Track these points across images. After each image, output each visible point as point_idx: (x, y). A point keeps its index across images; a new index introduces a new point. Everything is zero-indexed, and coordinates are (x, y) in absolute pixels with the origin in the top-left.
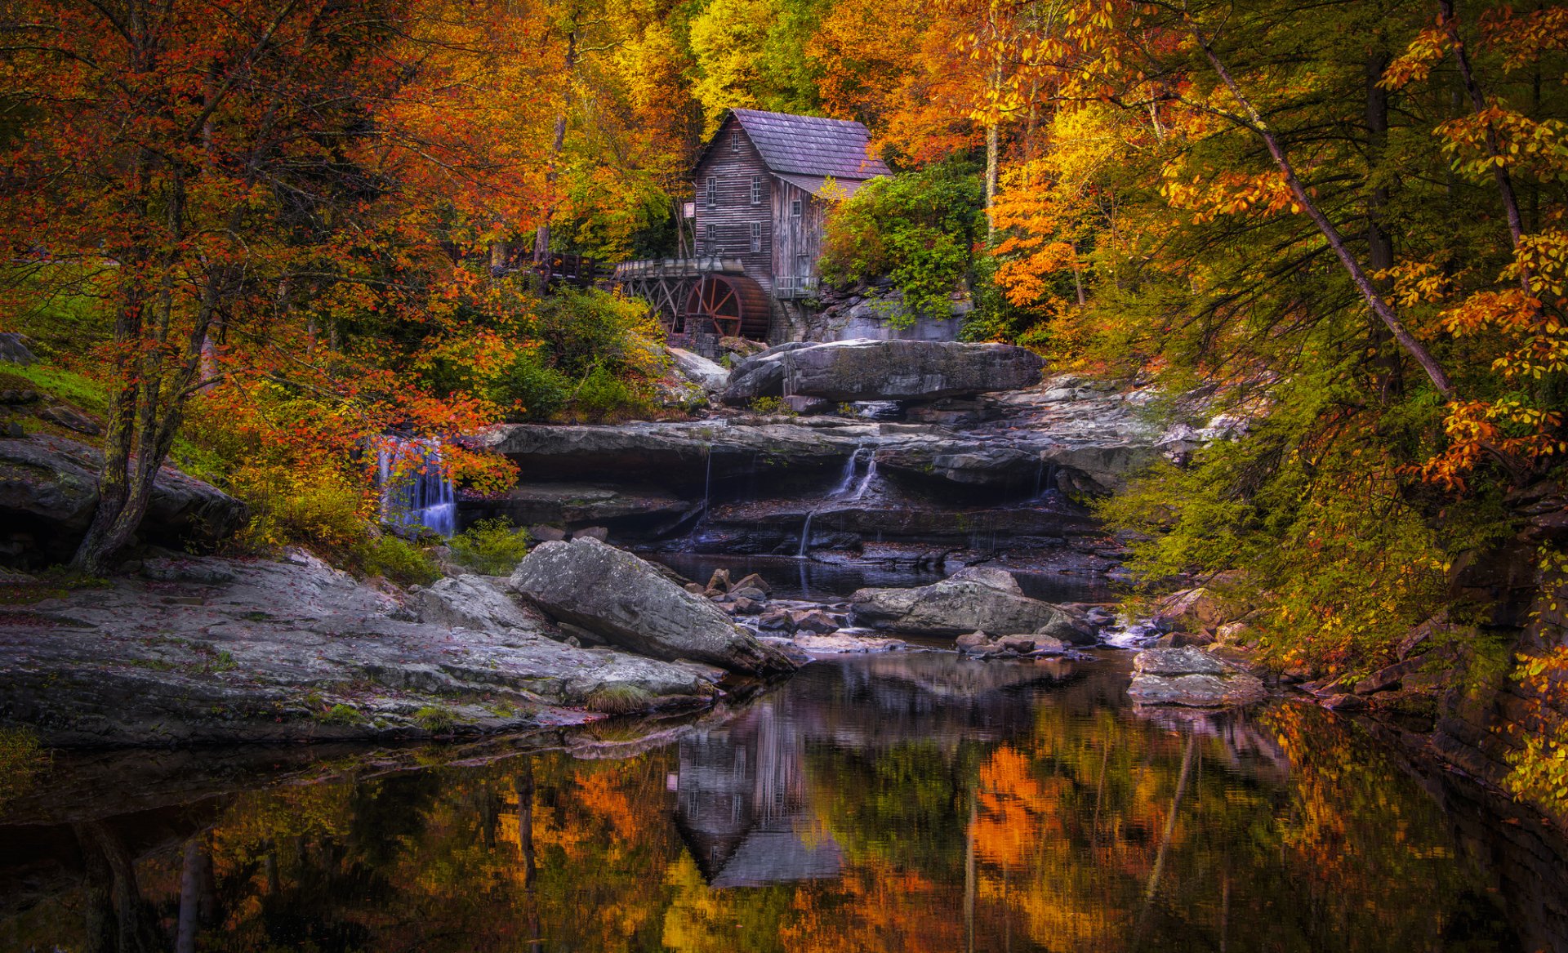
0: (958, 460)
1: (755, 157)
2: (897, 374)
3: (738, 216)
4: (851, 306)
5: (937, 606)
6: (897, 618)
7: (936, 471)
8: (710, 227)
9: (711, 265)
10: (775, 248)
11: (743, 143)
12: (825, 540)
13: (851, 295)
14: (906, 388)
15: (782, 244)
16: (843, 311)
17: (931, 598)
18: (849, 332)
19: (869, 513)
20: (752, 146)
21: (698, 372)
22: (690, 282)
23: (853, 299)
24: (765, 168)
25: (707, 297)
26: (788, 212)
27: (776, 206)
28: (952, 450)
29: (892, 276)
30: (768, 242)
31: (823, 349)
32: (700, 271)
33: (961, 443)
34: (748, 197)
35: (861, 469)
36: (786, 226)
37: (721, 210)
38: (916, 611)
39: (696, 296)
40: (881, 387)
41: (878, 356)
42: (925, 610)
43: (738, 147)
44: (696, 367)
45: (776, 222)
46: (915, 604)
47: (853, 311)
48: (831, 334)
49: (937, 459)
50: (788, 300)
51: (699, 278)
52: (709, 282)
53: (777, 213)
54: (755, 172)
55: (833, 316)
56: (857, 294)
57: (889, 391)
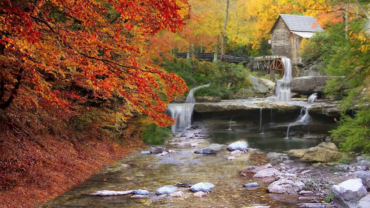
0: (329, 110)
1: (286, 27)
2: (318, 86)
3: (282, 43)
4: (310, 67)
5: (310, 155)
6: (300, 158)
7: (323, 113)
8: (275, 46)
9: (276, 57)
10: (292, 51)
11: (283, 23)
12: (294, 133)
13: (310, 64)
14: (321, 89)
15: (294, 50)
16: (308, 68)
17: (308, 152)
18: (310, 74)
19: (305, 125)
20: (285, 24)
21: (267, 84)
22: (271, 61)
23: (310, 65)
24: (289, 30)
25: (275, 65)
26: (295, 41)
27: (292, 40)
28: (327, 107)
29: (320, 59)
30: (290, 50)
31: (298, 79)
32: (273, 59)
33: (330, 105)
34: (285, 38)
35: (304, 113)
36: (295, 45)
37: (278, 41)
38: (305, 156)
39: (273, 65)
40: (314, 89)
41: (313, 81)
42: (307, 156)
43: (281, 24)
44: (267, 83)
45: (292, 44)
46: (304, 154)
47: (311, 68)
48: (305, 74)
49: (323, 110)
50: (296, 65)
51: (273, 60)
52: (276, 62)
53: (292, 42)
54: (287, 31)
55: (306, 69)
56: (311, 63)
57: (316, 90)
